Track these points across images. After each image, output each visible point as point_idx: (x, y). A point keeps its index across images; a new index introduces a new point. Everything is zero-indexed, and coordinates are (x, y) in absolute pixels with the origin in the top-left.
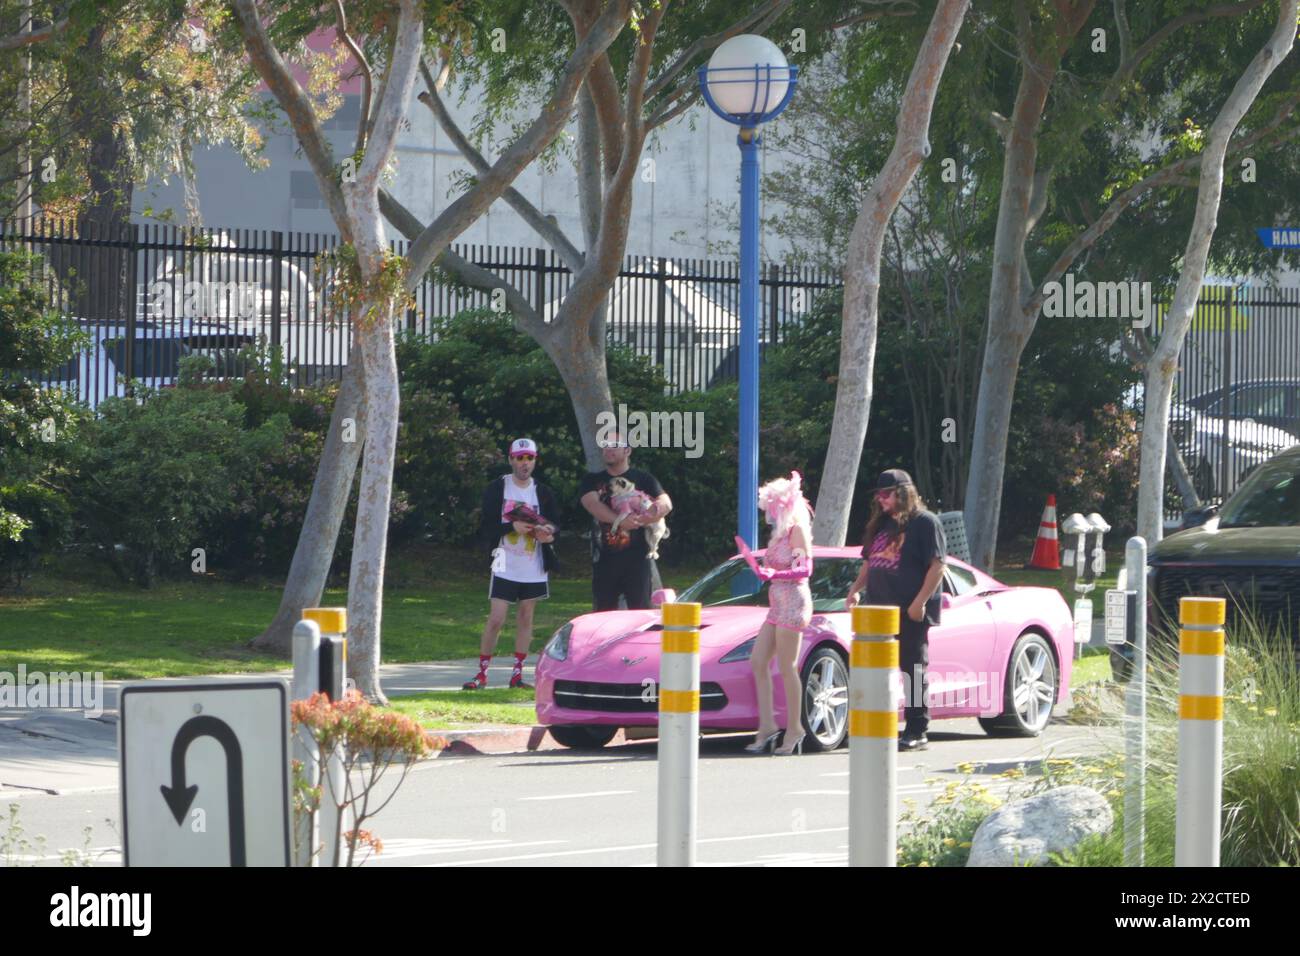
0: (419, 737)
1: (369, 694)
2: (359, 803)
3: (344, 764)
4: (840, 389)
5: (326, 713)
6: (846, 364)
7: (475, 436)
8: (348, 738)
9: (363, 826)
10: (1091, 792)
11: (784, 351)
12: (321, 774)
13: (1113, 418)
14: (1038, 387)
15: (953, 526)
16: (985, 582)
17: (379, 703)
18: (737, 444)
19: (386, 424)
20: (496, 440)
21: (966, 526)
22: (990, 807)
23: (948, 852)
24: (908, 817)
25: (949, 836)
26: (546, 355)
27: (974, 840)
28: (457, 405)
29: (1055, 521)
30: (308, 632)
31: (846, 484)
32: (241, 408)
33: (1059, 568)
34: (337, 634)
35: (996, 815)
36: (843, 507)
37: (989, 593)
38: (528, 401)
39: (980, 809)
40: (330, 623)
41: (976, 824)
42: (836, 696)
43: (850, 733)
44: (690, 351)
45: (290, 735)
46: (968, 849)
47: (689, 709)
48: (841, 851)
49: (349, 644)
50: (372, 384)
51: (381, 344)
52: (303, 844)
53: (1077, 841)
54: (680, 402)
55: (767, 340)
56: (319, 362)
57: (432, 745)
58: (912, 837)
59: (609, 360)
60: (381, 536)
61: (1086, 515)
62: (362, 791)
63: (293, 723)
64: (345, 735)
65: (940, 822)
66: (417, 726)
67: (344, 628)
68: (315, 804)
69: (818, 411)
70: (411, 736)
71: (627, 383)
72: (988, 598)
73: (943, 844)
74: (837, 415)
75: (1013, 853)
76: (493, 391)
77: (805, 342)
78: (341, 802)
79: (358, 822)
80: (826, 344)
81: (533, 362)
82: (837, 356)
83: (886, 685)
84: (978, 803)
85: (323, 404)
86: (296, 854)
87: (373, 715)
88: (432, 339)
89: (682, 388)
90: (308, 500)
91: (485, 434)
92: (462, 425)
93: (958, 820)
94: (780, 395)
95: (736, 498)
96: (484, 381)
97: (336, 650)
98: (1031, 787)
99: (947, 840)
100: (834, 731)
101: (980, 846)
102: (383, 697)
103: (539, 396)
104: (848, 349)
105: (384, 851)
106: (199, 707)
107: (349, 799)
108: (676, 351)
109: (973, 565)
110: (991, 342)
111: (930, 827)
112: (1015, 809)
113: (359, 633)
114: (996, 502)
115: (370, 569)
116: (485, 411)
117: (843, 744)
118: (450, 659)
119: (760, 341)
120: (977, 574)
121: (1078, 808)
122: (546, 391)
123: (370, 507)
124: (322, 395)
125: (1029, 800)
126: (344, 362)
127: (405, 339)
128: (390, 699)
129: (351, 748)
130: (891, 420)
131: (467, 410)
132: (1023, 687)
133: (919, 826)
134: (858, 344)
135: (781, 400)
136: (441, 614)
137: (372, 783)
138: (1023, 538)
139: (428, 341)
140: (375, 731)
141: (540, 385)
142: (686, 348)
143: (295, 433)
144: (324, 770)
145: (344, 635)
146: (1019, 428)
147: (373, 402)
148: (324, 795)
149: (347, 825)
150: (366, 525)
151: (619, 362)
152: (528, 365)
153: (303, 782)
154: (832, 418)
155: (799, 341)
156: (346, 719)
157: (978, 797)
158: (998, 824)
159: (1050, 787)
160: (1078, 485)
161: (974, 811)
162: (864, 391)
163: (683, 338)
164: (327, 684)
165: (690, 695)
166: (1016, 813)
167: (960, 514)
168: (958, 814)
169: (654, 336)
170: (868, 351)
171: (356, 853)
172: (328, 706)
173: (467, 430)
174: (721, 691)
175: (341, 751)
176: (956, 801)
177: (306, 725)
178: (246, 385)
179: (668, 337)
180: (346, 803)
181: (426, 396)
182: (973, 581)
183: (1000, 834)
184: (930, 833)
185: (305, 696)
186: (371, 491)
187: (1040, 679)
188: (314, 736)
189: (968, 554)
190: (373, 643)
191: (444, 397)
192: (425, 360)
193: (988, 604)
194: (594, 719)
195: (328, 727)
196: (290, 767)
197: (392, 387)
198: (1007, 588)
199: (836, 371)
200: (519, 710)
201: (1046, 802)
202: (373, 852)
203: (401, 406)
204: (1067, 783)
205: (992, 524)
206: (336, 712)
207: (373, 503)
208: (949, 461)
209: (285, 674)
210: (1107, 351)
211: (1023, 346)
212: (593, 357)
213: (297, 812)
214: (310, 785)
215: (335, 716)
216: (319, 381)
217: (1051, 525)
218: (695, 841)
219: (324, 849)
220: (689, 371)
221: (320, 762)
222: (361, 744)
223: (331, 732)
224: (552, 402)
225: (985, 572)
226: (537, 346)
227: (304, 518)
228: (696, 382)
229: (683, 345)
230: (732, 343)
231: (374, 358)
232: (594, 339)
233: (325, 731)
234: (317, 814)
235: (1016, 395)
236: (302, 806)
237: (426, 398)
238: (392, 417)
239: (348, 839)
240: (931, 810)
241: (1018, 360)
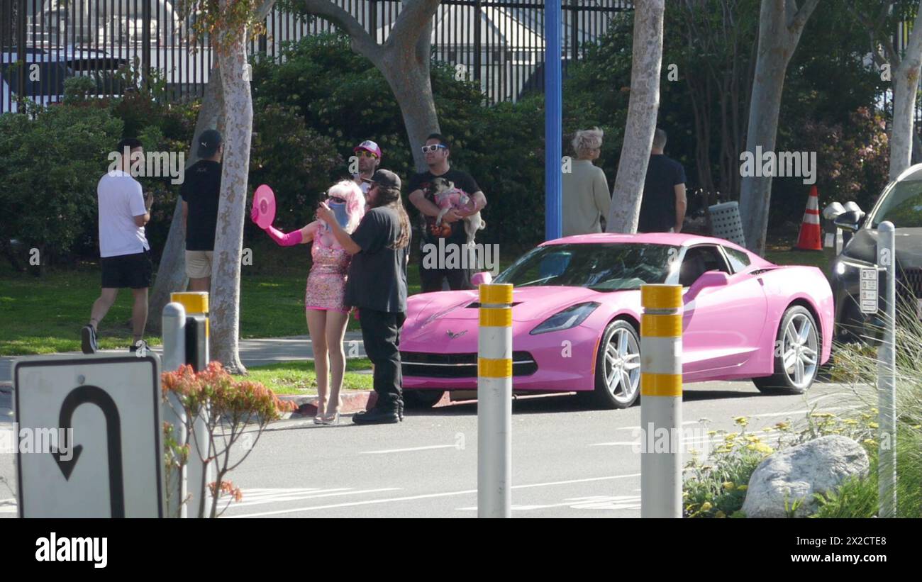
0: (272, 401)
1: (231, 365)
2: (221, 458)
3: (208, 425)
4: (631, 98)
5: (192, 382)
6: (637, 77)
7: (319, 144)
8: (211, 403)
9: (225, 479)
10: (850, 441)
11: (584, 66)
12: (188, 434)
13: (866, 120)
14: (801, 94)
15: (731, 214)
16: (757, 262)
17: (239, 372)
18: (543, 147)
19: (242, 134)
20: (337, 147)
21: (741, 215)
22: (763, 455)
23: (728, 494)
24: (692, 464)
25: (728, 480)
26: (379, 73)
27: (750, 482)
28: (303, 117)
29: (817, 209)
30: (175, 313)
31: (637, 180)
32: (118, 123)
33: (820, 249)
34: (201, 314)
35: (769, 461)
36: (635, 200)
37: (762, 271)
38: (364, 113)
39: (754, 456)
40: (194, 304)
41: (750, 470)
42: (631, 361)
43: (641, 394)
44: (502, 67)
45: (161, 401)
46: (745, 491)
47: (504, 375)
48: (636, 494)
49: (211, 323)
50: (229, 99)
51: (237, 65)
52: (174, 494)
53: (838, 484)
54: (495, 112)
55: (569, 57)
56: (184, 81)
57: (284, 408)
58: (697, 481)
59: (433, 78)
60: (239, 229)
61: (843, 203)
62: (224, 448)
63: (163, 391)
64: (209, 400)
65: (720, 468)
66: (270, 392)
67: (207, 310)
68: (183, 460)
69: (613, 118)
70: (264, 400)
71: (448, 96)
72: (760, 276)
73: (724, 487)
74: (629, 121)
75: (784, 494)
76: (334, 104)
77: (602, 58)
78: (205, 458)
79: (220, 475)
80: (620, 60)
81: (369, 80)
82: (628, 71)
83: (672, 351)
84: (753, 451)
85: (189, 118)
86: (168, 502)
87: (232, 383)
88: (281, 61)
89: (496, 100)
90: (176, 200)
91: (327, 141)
92: (308, 134)
93: (736, 466)
94: (581, 105)
95: (544, 193)
96: (326, 95)
97: (200, 328)
98: (797, 437)
99: (726, 483)
100: (629, 392)
101: (755, 488)
102: (242, 367)
103: (374, 108)
104: (639, 63)
105: (243, 499)
106: (82, 379)
107: (212, 455)
108: (490, 68)
109: (747, 248)
110: (761, 55)
111: (712, 472)
112: (785, 456)
113: (220, 313)
114: (766, 193)
115: (230, 258)
116: (327, 122)
117: (636, 402)
118: (299, 334)
119: (563, 58)
120: (750, 254)
121: (838, 453)
122: (380, 104)
123: (229, 204)
124: (189, 110)
125: (797, 448)
126: (206, 81)
127: (257, 60)
128: (248, 368)
129: (215, 410)
130: (676, 124)
131: (313, 121)
132: (791, 351)
133: (702, 472)
134: (647, 59)
135: (583, 109)
136: (291, 296)
137: (232, 441)
138: (790, 224)
139: (277, 62)
140: (234, 396)
141: (373, 99)
142: (500, 66)
143: (165, 142)
144: (191, 430)
145: (207, 315)
146: (786, 130)
147: (230, 114)
148: (190, 451)
149: (211, 478)
150: (226, 221)
151: (442, 78)
152: (365, 82)
153: (173, 440)
154: (625, 123)
155: (595, 57)
156: (209, 387)
157: (753, 446)
158: (770, 469)
159: (814, 437)
160: (838, 178)
161: (750, 458)
162: (653, 99)
163: (496, 56)
164: (192, 356)
165: (506, 361)
166: (785, 459)
167: (736, 204)
168: (736, 461)
169: (472, 55)
170: (656, 65)
171: (219, 501)
172: (193, 376)
173: (312, 138)
174: (532, 358)
175: (206, 415)
176: (735, 449)
177: (175, 393)
178: (124, 103)
179: (483, 56)
180: (210, 458)
181: (277, 109)
182: (746, 261)
183: (772, 477)
184: (712, 477)
185: (173, 367)
186: (230, 192)
187: (806, 344)
188: (181, 402)
189: (743, 238)
190: (233, 321)
191: (292, 110)
192: (275, 78)
193: (760, 281)
194: (424, 384)
195: (194, 394)
196: (162, 428)
197: (246, 102)
198: (776, 267)
199: (629, 83)
200: (360, 377)
201: (811, 449)
202: (234, 500)
203: (254, 117)
204: (829, 433)
205: (764, 212)
206: (200, 381)
207: (232, 202)
208: (726, 159)
209: (157, 349)
210: (861, 61)
211: (789, 59)
212: (419, 73)
213: (168, 467)
214: (179, 443)
215: (199, 385)
216: (184, 97)
217: (814, 212)
218: (511, 487)
219: (191, 498)
220: (502, 85)
221: (187, 425)
222: (222, 408)
223: (196, 398)
224: (385, 114)
225: (757, 253)
226: (371, 66)
227: (172, 215)
228: (508, 95)
229: (496, 63)
230: (539, 60)
231: (231, 77)
232: (420, 59)
233: (191, 397)
234: (185, 468)
235: (784, 101)
236: (172, 462)
237: (277, 111)
238: (247, 128)
239: (212, 489)
240: (712, 458)
241: (784, 71)
